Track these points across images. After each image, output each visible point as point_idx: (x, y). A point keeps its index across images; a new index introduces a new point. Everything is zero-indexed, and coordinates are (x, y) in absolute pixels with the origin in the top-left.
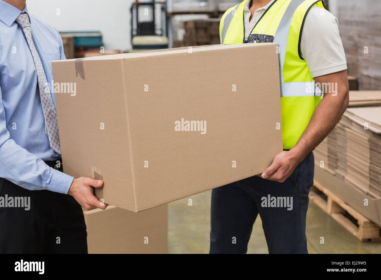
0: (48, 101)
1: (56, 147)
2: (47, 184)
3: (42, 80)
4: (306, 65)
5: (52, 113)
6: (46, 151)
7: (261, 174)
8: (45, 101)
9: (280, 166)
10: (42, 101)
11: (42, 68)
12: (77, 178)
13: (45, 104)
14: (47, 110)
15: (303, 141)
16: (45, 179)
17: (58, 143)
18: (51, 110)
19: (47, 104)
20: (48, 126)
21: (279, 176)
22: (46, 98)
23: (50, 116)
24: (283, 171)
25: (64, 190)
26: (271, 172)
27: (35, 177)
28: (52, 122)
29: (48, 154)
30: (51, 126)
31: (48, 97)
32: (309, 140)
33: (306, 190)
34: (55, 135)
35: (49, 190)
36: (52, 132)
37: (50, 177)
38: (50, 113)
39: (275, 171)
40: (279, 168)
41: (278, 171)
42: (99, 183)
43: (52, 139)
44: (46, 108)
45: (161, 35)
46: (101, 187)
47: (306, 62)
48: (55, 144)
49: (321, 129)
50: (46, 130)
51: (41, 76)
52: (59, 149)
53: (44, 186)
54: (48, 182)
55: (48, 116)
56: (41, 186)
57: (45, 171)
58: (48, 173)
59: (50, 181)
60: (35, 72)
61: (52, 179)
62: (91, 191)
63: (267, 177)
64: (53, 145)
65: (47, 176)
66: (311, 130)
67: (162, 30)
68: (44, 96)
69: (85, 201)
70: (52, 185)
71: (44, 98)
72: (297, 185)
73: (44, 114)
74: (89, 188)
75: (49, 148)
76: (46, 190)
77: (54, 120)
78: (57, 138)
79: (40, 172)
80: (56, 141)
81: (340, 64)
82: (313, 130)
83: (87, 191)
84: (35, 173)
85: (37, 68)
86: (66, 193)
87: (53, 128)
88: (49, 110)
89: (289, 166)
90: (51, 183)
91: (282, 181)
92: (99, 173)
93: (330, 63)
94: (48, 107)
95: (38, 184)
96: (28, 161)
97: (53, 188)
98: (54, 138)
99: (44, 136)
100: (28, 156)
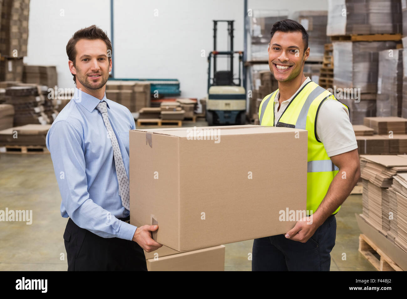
0: (122, 170)
1: (127, 205)
2: (117, 232)
3: (117, 153)
4: (323, 147)
5: (124, 179)
6: (118, 209)
7: (285, 234)
8: (119, 170)
9: (300, 229)
10: (116, 170)
11: (117, 143)
12: (139, 227)
13: (119, 172)
14: (120, 177)
15: (321, 209)
16: (115, 228)
17: (129, 202)
18: (123, 176)
19: (121, 172)
20: (121, 189)
21: (300, 237)
22: (120, 167)
23: (123, 182)
24: (304, 233)
25: (129, 237)
26: (293, 233)
27: (107, 227)
28: (124, 186)
29: (120, 212)
30: (123, 189)
31: (121, 167)
32: (326, 208)
33: (327, 250)
34: (126, 196)
35: (118, 237)
36: (124, 194)
37: (119, 227)
38: (122, 179)
39: (296, 232)
40: (300, 230)
41: (299, 233)
42: (155, 227)
43: (124, 199)
44: (120, 175)
45: (239, 85)
46: (157, 230)
47: (323, 144)
48: (126, 203)
49: (336, 199)
50: (119, 192)
51: (116, 150)
52: (129, 207)
53: (114, 234)
54: (117, 231)
55: (121, 182)
56: (112, 234)
57: (115, 223)
58: (117, 223)
59: (119, 230)
60: (111, 148)
61: (120, 228)
62: (149, 235)
63: (290, 237)
64: (124, 204)
65: (116, 226)
66: (328, 200)
67: (240, 79)
68: (118, 166)
69: (145, 243)
70: (120, 233)
71: (119, 168)
72: (317, 246)
73: (118, 180)
74: (148, 232)
75: (122, 206)
76: (116, 238)
77: (125, 184)
78: (128, 199)
79: (112, 223)
80: (127, 201)
81: (350, 145)
82: (330, 200)
83: (146, 235)
84: (107, 224)
85: (113, 144)
86: (131, 239)
87: (125, 191)
88: (122, 177)
89: (309, 230)
90: (120, 231)
91: (304, 242)
92: (156, 219)
93: (341, 145)
94: (121, 174)
95: (109, 232)
96: (103, 215)
97: (121, 236)
98: (125, 199)
99: (117, 196)
100: (102, 212)
